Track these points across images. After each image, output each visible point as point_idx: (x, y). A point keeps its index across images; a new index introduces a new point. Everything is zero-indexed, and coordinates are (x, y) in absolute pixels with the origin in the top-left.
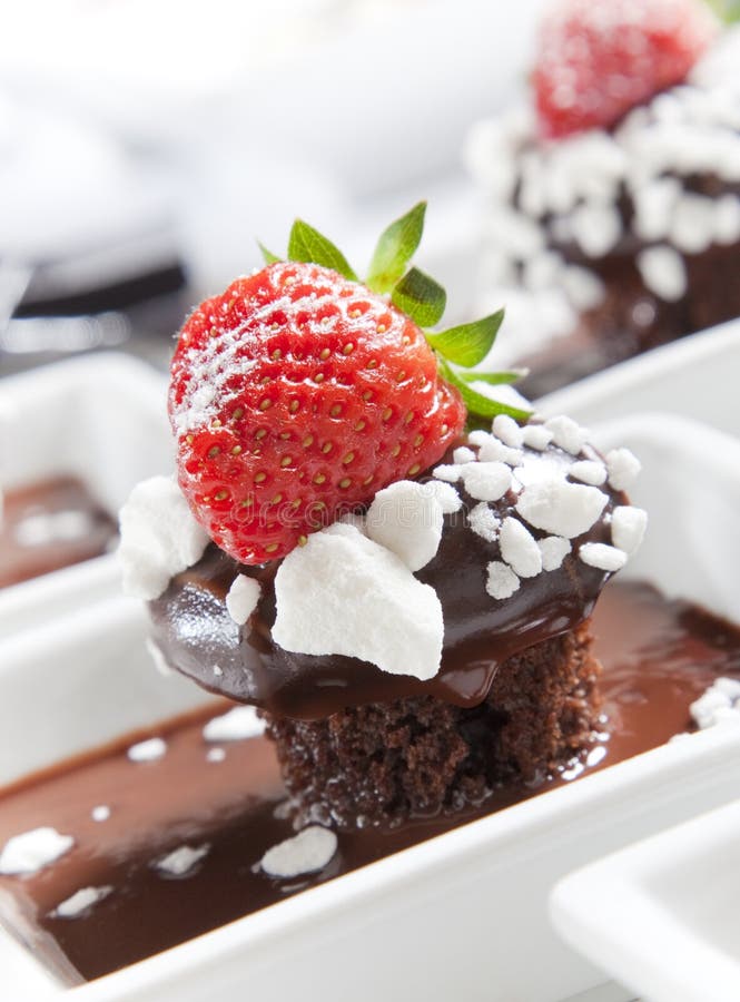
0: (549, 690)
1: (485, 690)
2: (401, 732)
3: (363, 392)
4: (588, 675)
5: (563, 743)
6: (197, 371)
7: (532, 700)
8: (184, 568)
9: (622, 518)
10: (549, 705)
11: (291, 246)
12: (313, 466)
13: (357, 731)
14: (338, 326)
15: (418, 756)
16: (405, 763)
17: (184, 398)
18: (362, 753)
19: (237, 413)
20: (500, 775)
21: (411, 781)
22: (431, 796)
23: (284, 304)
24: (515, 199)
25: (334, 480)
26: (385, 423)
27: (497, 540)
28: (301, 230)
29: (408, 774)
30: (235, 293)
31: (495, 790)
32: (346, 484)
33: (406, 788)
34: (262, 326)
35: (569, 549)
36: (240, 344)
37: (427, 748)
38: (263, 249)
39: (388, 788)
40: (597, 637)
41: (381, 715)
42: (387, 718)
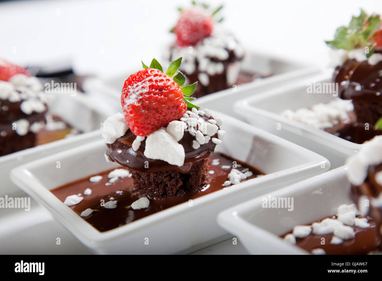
0: (200, 170)
1: (189, 170)
2: (167, 178)
3: (169, 100)
4: (207, 168)
5: (201, 183)
6: (131, 91)
7: (197, 172)
8: (120, 137)
9: (221, 132)
10: (200, 174)
11: (151, 64)
12: (157, 115)
13: (157, 177)
14: (164, 84)
15: (171, 184)
16: (167, 185)
17: (127, 96)
18: (157, 182)
19: (142, 101)
20: (187, 189)
21: (168, 189)
22: (172, 193)
23: (152, 77)
24: (170, 59)
25: (161, 119)
26: (172, 107)
27: (195, 136)
28: (154, 61)
29: (168, 188)
30: (140, 74)
31: (186, 192)
32: (163, 120)
33: (167, 191)
34: (147, 82)
35: (210, 139)
36: (143, 85)
37: (173, 182)
38: (143, 63)
39: (163, 191)
40: (209, 159)
41: (163, 174)
42: (165, 174)
